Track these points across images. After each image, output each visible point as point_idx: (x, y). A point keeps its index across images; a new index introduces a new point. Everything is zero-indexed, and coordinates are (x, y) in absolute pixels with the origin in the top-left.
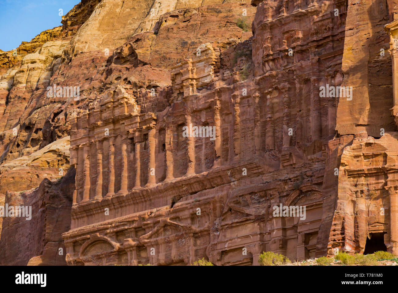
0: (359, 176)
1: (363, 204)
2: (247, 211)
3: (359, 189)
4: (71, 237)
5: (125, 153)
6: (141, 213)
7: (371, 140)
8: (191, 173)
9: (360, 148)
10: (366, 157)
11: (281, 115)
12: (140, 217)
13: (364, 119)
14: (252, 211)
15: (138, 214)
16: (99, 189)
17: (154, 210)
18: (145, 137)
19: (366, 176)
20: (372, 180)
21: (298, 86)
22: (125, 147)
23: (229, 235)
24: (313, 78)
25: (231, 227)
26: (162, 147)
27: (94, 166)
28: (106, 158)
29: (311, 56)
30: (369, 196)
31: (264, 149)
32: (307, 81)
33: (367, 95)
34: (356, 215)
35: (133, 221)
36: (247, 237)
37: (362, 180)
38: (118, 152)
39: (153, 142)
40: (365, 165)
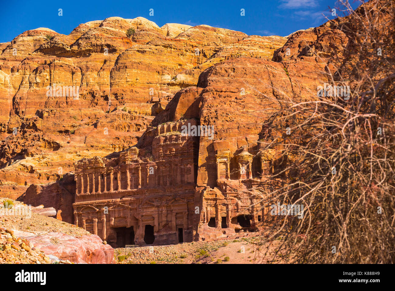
0: (208, 200)
1: (209, 208)
2: (154, 204)
3: (208, 204)
4: (77, 205)
5: (100, 179)
6: (108, 200)
7: (212, 189)
8: (129, 189)
9: (208, 191)
10: (210, 194)
11: (166, 174)
12: (108, 201)
13: (206, 182)
14: (155, 204)
15: (107, 200)
16: (88, 190)
17: (114, 200)
18: (108, 175)
19: (210, 200)
20: (212, 201)
21: (173, 166)
22: (100, 177)
23: (145, 210)
24: (179, 165)
25: (146, 208)
26: (116, 179)
27: (86, 182)
28: (91, 180)
29: (179, 157)
30: (211, 206)
31: (159, 184)
32: (176, 165)
33: (207, 175)
34: (207, 211)
35: (105, 203)
36: (153, 212)
37: (209, 201)
38: (97, 179)
39: (112, 176)
40: (210, 197)
